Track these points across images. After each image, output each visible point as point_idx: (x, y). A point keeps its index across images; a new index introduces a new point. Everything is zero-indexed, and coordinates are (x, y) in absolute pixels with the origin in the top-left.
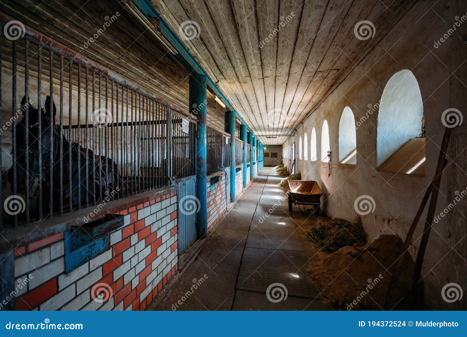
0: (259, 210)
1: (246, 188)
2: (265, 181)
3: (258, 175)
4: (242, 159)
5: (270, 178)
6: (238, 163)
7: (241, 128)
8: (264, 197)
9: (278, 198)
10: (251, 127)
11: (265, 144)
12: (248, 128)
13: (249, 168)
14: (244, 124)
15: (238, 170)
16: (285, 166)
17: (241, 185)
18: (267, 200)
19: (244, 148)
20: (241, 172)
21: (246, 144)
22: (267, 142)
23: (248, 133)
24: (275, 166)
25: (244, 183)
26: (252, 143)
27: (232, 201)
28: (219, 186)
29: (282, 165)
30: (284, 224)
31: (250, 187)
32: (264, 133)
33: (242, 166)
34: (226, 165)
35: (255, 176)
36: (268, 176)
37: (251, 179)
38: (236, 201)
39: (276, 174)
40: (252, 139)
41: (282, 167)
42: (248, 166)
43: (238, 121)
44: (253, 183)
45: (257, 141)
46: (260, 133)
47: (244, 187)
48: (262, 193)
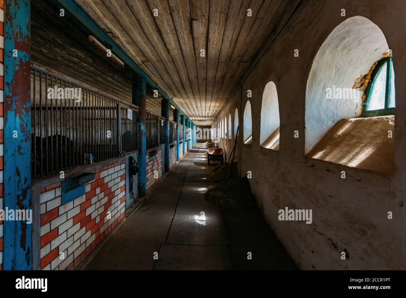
0: (192, 164)
1: (185, 155)
2: (197, 152)
3: (193, 148)
4: (182, 137)
5: (200, 150)
6: (180, 139)
7: (182, 116)
8: (195, 159)
9: (204, 159)
10: (188, 115)
11: (198, 125)
12: (186, 116)
13: (186, 142)
14: (184, 114)
15: (181, 143)
16: (212, 142)
17: (182, 153)
18: (198, 160)
19: (183, 130)
20: (182, 144)
21: (185, 126)
22: (199, 124)
23: (186, 120)
24: (205, 142)
25: (183, 152)
26: (188, 125)
27: (177, 160)
28: (173, 150)
29: (210, 141)
30: (204, 168)
31: (187, 154)
32: (196, 118)
33: (182, 140)
34: (175, 140)
35: (191, 148)
36: (199, 148)
37: (188, 150)
38: (180, 161)
39: (205, 147)
40: (188, 123)
41: (210, 142)
42: (186, 141)
43: (180, 113)
44: (189, 153)
45: (192, 123)
46: (194, 118)
47: (183, 154)
48: (195, 157)
